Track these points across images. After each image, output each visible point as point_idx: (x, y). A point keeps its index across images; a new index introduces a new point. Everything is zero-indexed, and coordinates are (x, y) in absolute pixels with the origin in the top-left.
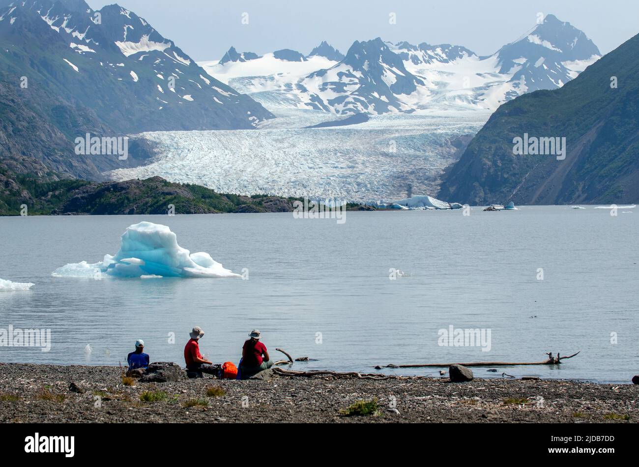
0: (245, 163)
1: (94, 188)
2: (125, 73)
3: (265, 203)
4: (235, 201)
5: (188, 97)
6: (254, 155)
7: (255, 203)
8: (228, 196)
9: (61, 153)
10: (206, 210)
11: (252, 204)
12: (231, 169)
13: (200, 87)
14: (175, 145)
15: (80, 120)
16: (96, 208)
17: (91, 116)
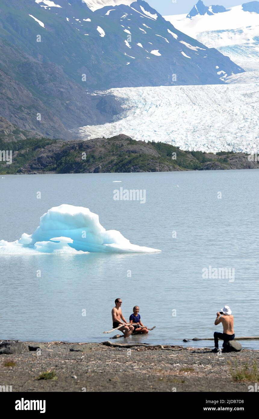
0: (214, 119)
1: (59, 147)
2: (91, 28)
3: (230, 160)
4: (201, 158)
5: (155, 52)
6: (222, 110)
7: (220, 160)
8: (193, 153)
9: (28, 110)
10: (171, 167)
11: (217, 161)
12: (199, 125)
13: (167, 41)
14: (142, 101)
15: (47, 77)
16: (61, 167)
17: (58, 73)
